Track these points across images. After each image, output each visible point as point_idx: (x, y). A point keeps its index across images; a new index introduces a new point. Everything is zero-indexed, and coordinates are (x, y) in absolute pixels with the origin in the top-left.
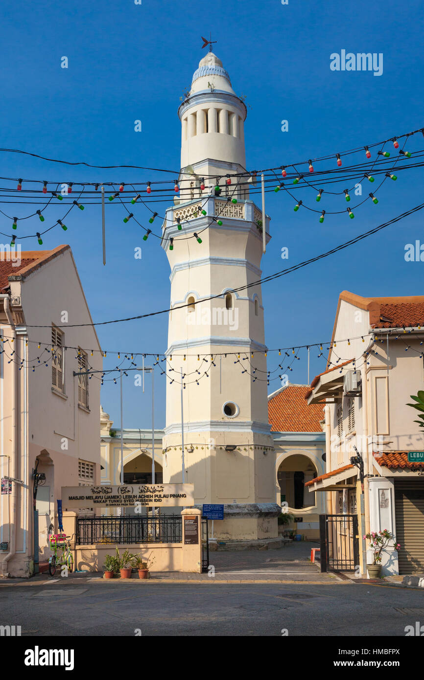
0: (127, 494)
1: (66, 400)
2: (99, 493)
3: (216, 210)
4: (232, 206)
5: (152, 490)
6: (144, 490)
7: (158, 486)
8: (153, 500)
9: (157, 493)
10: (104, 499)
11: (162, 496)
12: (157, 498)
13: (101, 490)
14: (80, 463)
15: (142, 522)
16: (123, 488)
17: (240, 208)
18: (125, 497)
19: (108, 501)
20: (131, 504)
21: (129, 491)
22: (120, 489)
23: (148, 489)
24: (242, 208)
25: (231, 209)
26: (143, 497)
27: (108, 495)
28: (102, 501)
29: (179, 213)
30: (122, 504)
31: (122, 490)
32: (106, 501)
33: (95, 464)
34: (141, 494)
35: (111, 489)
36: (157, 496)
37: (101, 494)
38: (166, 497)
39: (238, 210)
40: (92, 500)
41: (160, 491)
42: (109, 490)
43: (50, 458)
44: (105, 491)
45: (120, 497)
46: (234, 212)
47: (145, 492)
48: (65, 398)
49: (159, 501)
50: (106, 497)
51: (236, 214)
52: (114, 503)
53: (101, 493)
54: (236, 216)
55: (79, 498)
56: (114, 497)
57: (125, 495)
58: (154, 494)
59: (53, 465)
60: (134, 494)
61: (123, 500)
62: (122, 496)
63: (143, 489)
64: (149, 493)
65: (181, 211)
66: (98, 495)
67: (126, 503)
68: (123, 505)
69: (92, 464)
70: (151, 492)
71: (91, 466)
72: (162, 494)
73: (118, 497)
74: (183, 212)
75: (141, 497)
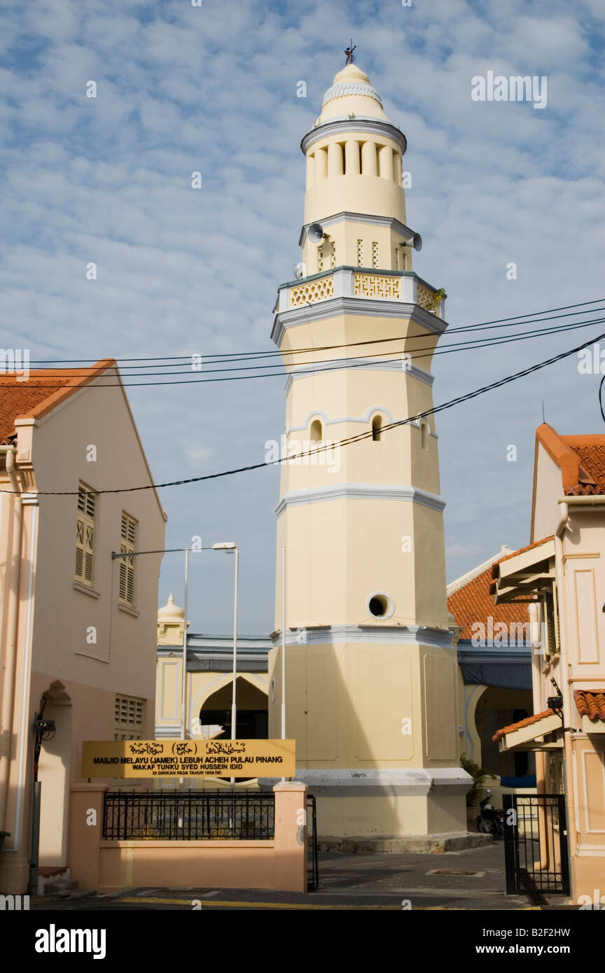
0: (187, 755)
1: (96, 599)
2: (142, 752)
3: (357, 287)
4: (382, 281)
5: (226, 749)
6: (215, 748)
7: (237, 743)
8: (229, 767)
9: (235, 755)
10: (149, 763)
11: (243, 760)
12: (234, 762)
13: (146, 749)
14: (117, 700)
15: (208, 802)
16: (181, 745)
17: (395, 283)
18: (183, 760)
19: (156, 767)
20: (193, 773)
21: (190, 750)
22: (175, 747)
23: (220, 747)
24: (397, 282)
25: (380, 285)
26: (212, 760)
27: (157, 756)
28: (146, 767)
29: (298, 291)
30: (178, 772)
31: (178, 749)
32: (153, 767)
33: (145, 700)
34: (209, 756)
35: (162, 746)
36: (235, 759)
37: (145, 755)
38: (249, 761)
39: (392, 287)
40: (132, 765)
41: (239, 751)
42: (159, 749)
43: (65, 694)
44: (152, 749)
45: (175, 760)
46: (384, 290)
47: (215, 753)
48: (95, 595)
49: (239, 767)
50: (153, 760)
51: (388, 293)
52: (165, 770)
53: (145, 753)
54: (388, 295)
55: (109, 760)
56: (166, 760)
57: (183, 756)
58: (230, 756)
59: (70, 706)
60: (199, 755)
61: (180, 765)
62: (179, 760)
63: (212, 747)
64: (222, 755)
65: (301, 289)
66: (141, 756)
67: (185, 770)
68: (181, 773)
69: (140, 701)
70: (225, 752)
71: (139, 704)
72: (243, 756)
73: (172, 760)
74: (304, 290)
75: (209, 761)
